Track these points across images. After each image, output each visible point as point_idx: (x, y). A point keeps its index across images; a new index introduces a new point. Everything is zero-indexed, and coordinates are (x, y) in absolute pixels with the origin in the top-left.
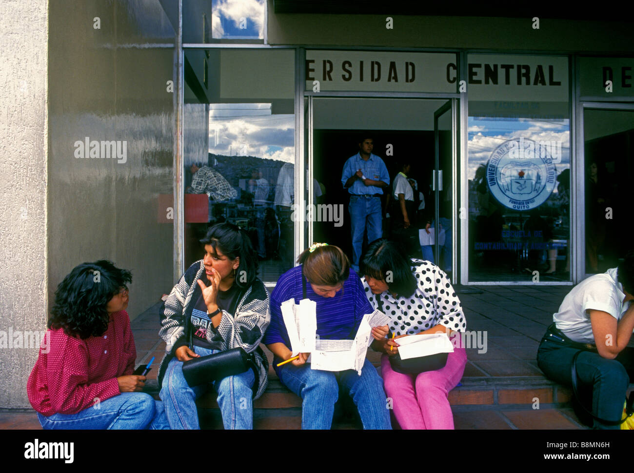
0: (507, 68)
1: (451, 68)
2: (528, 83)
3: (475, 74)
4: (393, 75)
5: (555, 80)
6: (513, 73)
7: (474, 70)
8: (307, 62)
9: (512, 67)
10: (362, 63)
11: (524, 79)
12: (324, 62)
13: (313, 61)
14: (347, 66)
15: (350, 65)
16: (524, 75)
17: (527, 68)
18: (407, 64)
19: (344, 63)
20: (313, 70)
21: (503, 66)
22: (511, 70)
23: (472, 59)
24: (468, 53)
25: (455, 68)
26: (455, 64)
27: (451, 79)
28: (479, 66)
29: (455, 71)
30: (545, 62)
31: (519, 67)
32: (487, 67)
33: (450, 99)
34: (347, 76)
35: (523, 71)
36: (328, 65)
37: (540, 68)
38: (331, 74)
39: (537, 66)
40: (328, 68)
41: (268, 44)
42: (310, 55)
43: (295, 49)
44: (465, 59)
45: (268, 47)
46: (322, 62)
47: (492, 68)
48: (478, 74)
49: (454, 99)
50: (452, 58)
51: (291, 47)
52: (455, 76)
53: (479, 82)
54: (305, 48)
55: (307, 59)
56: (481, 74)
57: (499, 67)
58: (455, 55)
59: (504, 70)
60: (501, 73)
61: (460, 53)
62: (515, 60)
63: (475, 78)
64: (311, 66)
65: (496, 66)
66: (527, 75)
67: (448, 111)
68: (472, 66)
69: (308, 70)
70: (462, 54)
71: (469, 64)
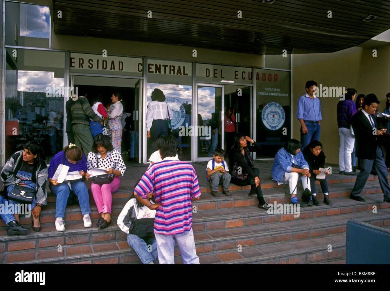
0: (165, 66)
1: (140, 65)
2: (174, 73)
3: (151, 68)
4: (113, 67)
5: (186, 73)
6: (168, 69)
7: (150, 66)
8: (71, 59)
9: (167, 66)
10: (98, 61)
11: (172, 72)
12: (80, 59)
13: (74, 58)
14: (91, 61)
15: (92, 61)
16: (172, 70)
17: (174, 67)
18: (119, 62)
19: (89, 60)
20: (74, 63)
21: (163, 66)
22: (167, 67)
23: (149, 61)
24: (147, 59)
25: (141, 65)
26: (142, 63)
27: (140, 70)
28: (152, 65)
29: (142, 67)
30: (182, 64)
31: (170, 66)
32: (156, 65)
33: (139, 79)
34: (91, 66)
35: (172, 68)
36: (81, 61)
37: (179, 67)
38: (83, 65)
39: (178, 67)
40: (81, 62)
41: (51, 49)
42: (72, 55)
43: (65, 52)
44: (146, 61)
45: (51, 50)
46: (79, 59)
47: (159, 66)
48: (152, 68)
49: (141, 79)
50: (140, 61)
51: (63, 51)
52: (142, 69)
53: (153, 72)
54: (70, 52)
55: (71, 57)
56: (153, 69)
57: (162, 66)
58: (142, 59)
59: (164, 67)
60: (162, 69)
61: (144, 58)
62: (169, 63)
63: (150, 70)
64: (73, 60)
65: (160, 65)
66: (174, 70)
67: (138, 85)
68: (149, 65)
69: (71, 62)
70: (145, 59)
71: (148, 64)
